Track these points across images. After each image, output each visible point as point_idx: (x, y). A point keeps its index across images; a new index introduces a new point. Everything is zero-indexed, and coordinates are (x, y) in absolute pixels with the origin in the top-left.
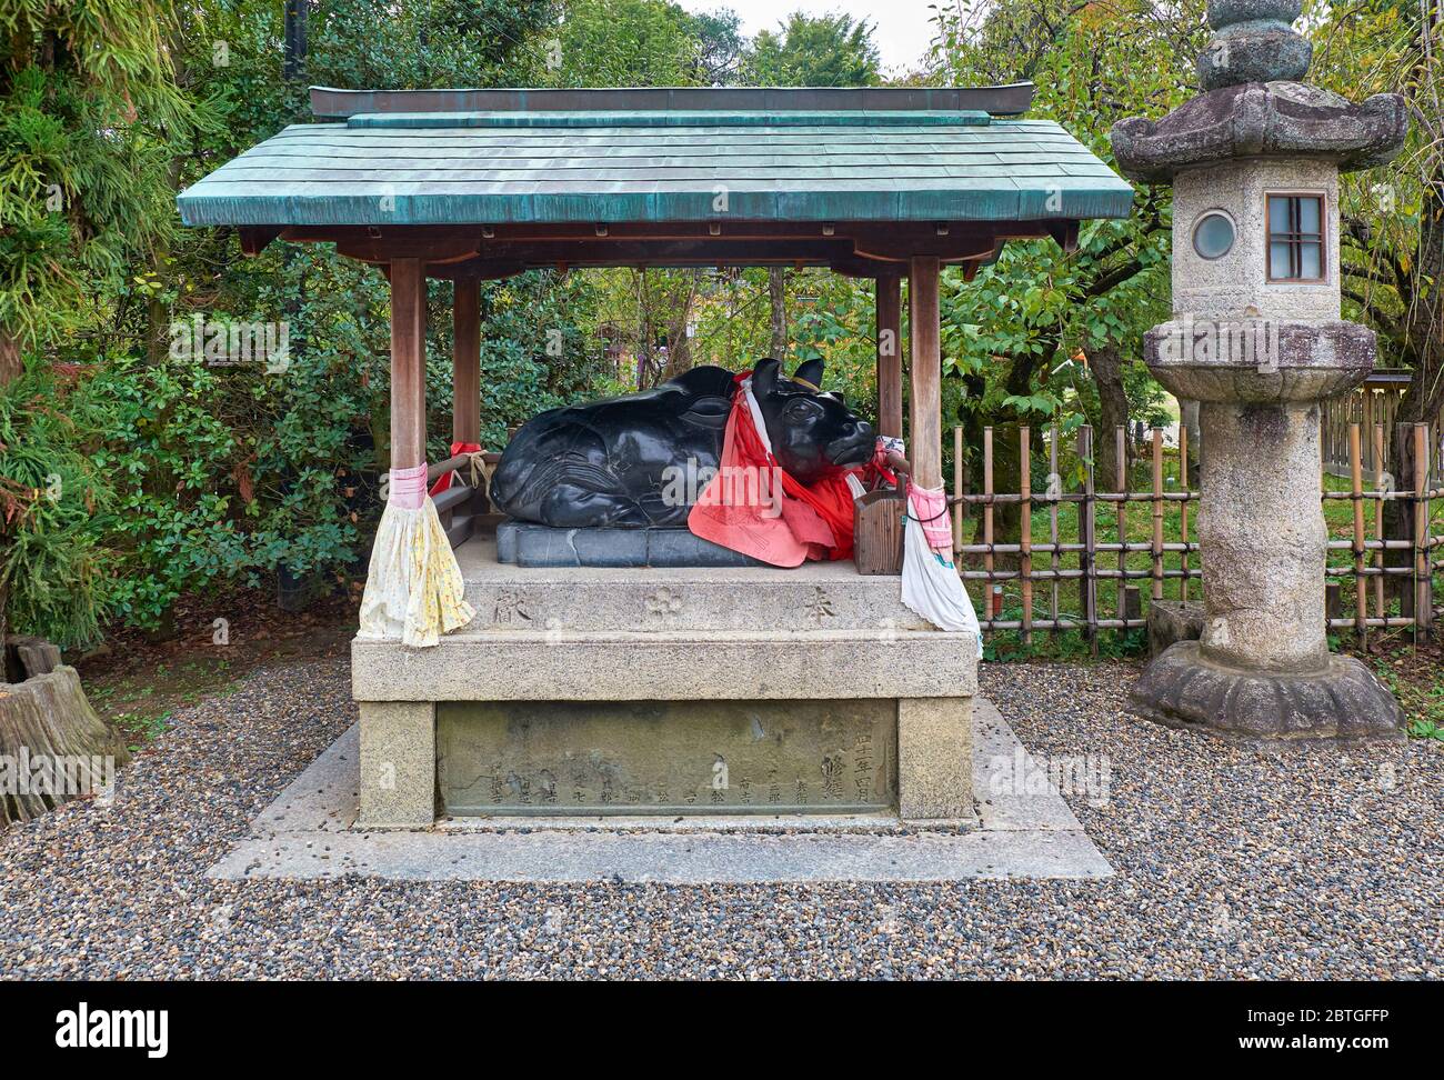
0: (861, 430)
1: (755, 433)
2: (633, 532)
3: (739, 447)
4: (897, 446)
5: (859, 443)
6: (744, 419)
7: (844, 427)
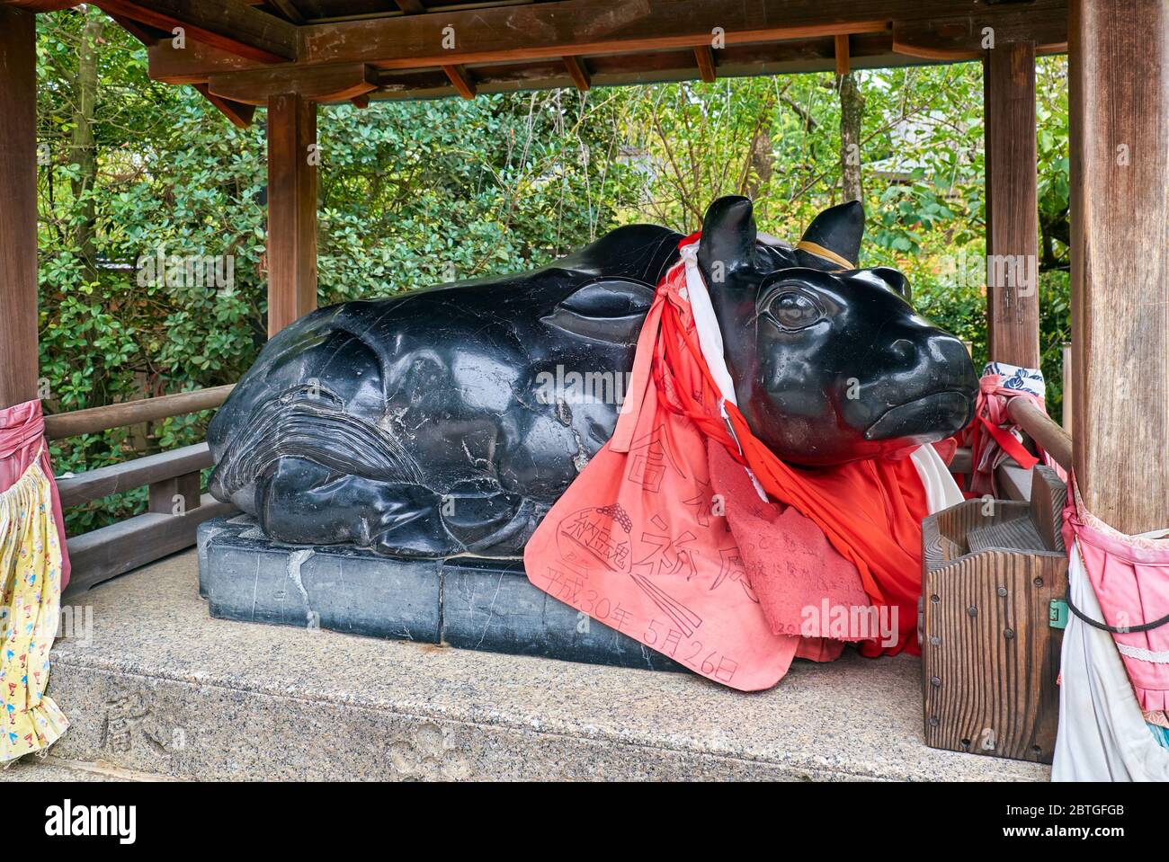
0: (939, 356)
1: (700, 358)
2: (413, 568)
3: (660, 386)
4: (1028, 383)
5: (932, 388)
6: (676, 327)
7: (895, 347)
